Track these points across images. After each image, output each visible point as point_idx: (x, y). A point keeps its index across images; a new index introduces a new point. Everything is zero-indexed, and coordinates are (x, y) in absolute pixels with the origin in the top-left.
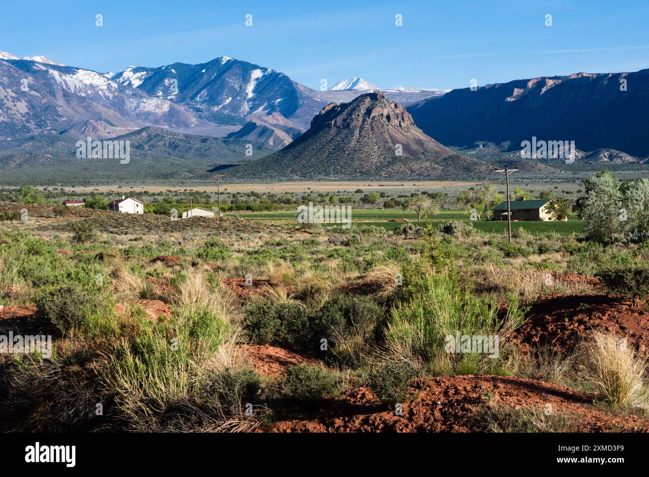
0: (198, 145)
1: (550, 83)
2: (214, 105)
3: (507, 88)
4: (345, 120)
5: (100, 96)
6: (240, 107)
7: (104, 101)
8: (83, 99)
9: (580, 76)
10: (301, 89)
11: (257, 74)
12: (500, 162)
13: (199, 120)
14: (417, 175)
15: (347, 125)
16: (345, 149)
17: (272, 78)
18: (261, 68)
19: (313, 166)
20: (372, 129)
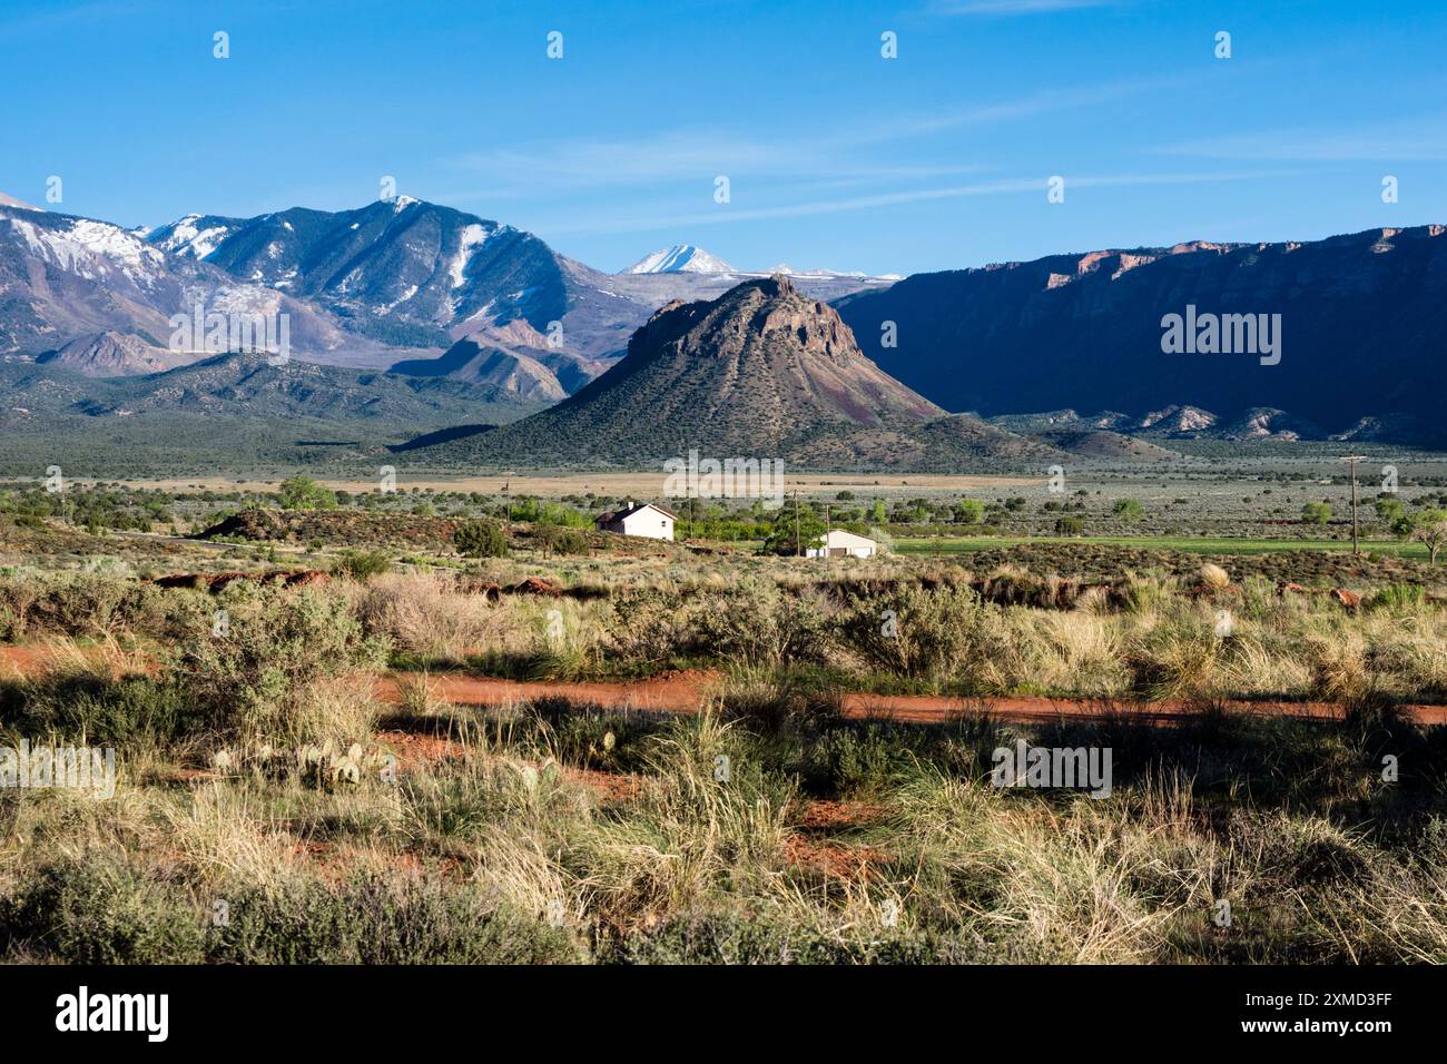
0: (354, 390)
1: (1130, 262)
2: (378, 303)
3: (1034, 272)
4: (705, 338)
5: (125, 277)
6: (437, 308)
7: (133, 290)
8: (90, 284)
9: (1194, 249)
10: (572, 268)
11: (473, 235)
12: (1048, 435)
13: (347, 334)
14: (871, 460)
15: (710, 349)
16: (708, 402)
17: (506, 243)
18: (483, 223)
19: (639, 438)
20: (768, 359)
